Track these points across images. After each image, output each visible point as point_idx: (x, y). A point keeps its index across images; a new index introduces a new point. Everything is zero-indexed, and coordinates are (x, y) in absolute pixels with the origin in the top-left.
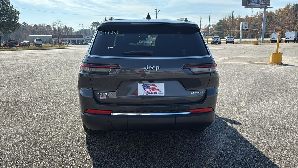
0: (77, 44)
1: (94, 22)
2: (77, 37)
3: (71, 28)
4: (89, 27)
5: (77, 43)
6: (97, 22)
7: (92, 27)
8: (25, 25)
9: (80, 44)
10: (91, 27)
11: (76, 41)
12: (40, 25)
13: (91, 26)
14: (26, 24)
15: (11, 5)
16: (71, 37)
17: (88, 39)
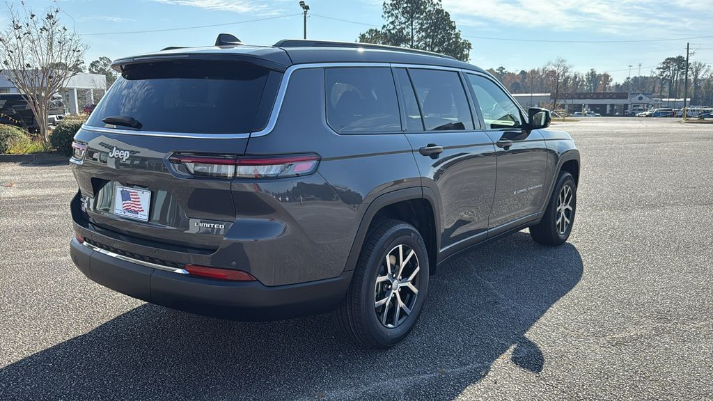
0: (608, 115)
1: (668, 59)
2: (611, 98)
3: (606, 76)
4: (654, 70)
5: (608, 112)
6: (679, 57)
7: (662, 70)
8: (501, 71)
9: (617, 114)
10: (658, 72)
11: (608, 106)
12: (533, 72)
13: (659, 69)
14: (504, 71)
15: (457, 31)
16: (598, 98)
17: (641, 102)
